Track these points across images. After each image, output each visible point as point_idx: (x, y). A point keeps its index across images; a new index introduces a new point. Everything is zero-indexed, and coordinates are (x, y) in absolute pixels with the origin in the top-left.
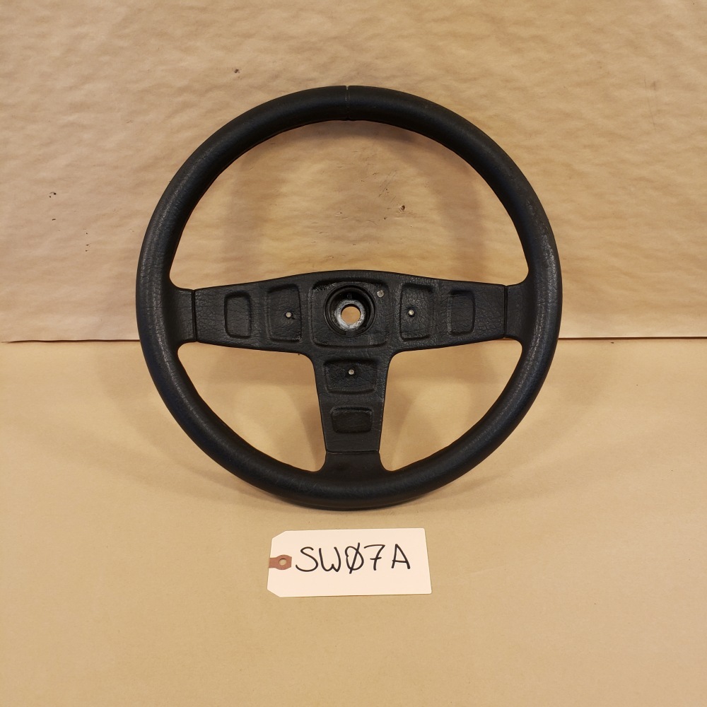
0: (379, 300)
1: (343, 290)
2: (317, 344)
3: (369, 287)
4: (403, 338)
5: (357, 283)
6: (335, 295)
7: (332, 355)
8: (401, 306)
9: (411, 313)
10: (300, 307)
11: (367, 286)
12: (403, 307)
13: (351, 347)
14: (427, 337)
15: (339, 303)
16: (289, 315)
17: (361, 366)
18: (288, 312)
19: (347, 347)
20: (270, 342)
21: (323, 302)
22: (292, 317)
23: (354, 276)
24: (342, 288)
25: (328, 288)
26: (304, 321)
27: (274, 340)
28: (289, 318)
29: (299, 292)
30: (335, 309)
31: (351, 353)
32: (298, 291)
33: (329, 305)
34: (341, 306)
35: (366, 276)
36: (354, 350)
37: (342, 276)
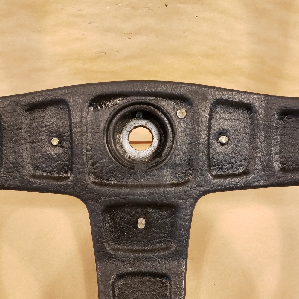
0: (179, 123)
1: (131, 108)
2: (94, 183)
3: (166, 104)
4: (212, 175)
5: (149, 99)
6: (120, 114)
7: (115, 199)
8: (209, 131)
9: (223, 139)
10: (71, 130)
11: (163, 103)
12: (213, 131)
13: (142, 187)
14: (245, 173)
15: (126, 123)
16: (55, 142)
17: (155, 213)
18: (55, 137)
19: (135, 187)
20: (30, 179)
21: (103, 124)
22: (60, 144)
23: (146, 89)
24: (129, 105)
25: (110, 104)
26: (76, 150)
27: (34, 176)
28: (56, 146)
29: (69, 110)
30: (120, 132)
31: (141, 194)
32: (68, 108)
33: (111, 128)
34: (128, 128)
35: (163, 89)
36: (145, 191)
37: (129, 89)
